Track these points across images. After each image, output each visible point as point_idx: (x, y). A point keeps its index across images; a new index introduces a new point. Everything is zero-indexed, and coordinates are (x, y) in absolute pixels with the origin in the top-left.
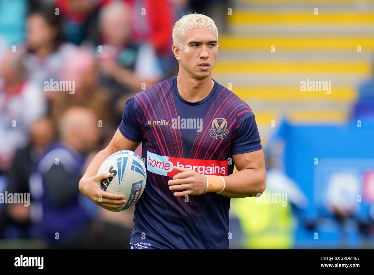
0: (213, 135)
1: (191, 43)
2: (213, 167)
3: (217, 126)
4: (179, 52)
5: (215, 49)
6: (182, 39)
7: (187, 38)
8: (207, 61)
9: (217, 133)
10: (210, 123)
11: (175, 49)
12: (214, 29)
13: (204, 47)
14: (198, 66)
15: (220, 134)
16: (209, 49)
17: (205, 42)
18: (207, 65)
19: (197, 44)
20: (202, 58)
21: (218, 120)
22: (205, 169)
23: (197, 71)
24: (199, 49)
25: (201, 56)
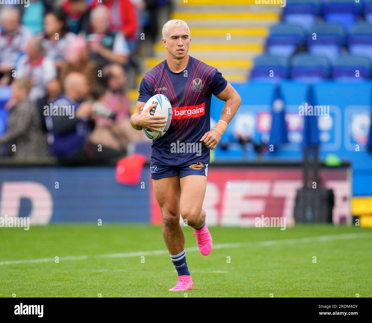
0: (194, 90)
1: (172, 37)
2: (197, 110)
3: (196, 84)
4: (166, 43)
5: (188, 40)
6: (168, 35)
7: (170, 34)
8: (183, 48)
9: (197, 88)
10: (191, 83)
11: (164, 41)
12: (186, 28)
13: (180, 39)
14: (177, 51)
15: (199, 88)
16: (183, 40)
17: (180, 36)
18: (182, 50)
19: (176, 37)
20: (179, 46)
21: (196, 80)
22: (192, 111)
23: (177, 54)
24: (177, 41)
25: (178, 45)
